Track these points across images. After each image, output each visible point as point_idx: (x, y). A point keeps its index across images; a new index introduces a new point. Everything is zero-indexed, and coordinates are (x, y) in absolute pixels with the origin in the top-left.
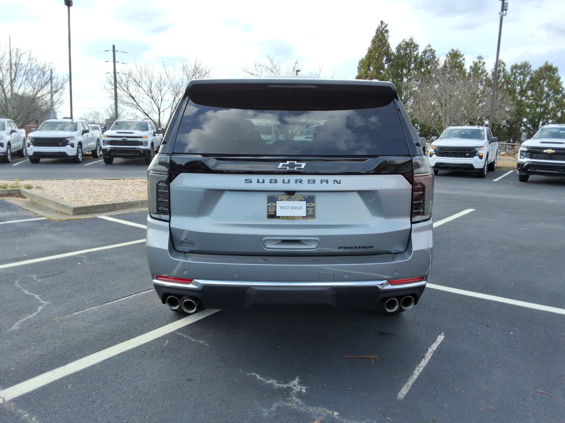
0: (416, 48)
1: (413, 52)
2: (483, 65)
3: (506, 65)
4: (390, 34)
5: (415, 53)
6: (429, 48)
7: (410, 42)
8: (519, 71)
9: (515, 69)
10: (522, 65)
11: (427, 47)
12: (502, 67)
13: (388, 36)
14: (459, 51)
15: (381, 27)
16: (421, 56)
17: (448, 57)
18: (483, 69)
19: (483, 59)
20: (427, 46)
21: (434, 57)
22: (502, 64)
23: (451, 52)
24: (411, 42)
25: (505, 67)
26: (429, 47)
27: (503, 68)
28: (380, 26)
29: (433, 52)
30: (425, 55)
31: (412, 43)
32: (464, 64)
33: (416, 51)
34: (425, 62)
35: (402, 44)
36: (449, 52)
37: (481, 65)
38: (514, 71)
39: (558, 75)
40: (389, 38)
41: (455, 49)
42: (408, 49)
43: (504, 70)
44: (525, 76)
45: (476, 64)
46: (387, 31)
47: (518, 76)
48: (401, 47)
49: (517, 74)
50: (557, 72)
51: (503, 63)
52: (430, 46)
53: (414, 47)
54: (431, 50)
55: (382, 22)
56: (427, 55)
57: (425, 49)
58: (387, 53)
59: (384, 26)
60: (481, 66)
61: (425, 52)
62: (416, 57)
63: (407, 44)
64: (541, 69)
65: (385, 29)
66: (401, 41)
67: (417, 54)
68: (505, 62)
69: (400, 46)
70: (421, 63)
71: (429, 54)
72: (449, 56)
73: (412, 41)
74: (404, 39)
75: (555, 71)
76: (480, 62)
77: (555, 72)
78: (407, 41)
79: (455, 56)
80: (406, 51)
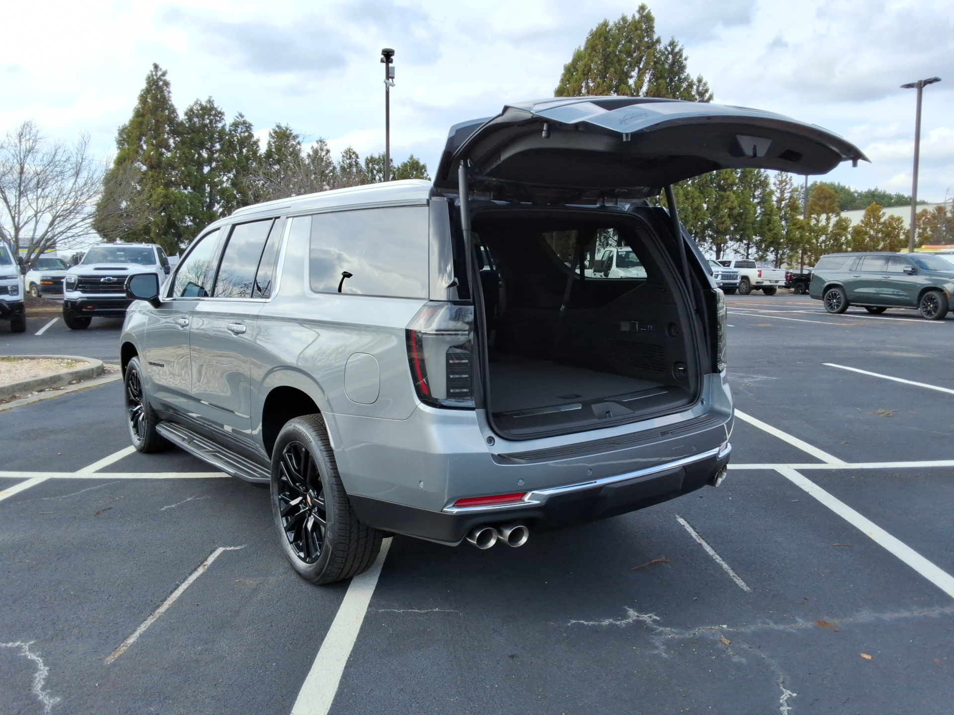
0: (220, 117)
1: (215, 123)
2: (327, 154)
3: (359, 156)
4: (172, 88)
5: (220, 125)
6: (241, 120)
7: (208, 106)
8: (377, 167)
9: (371, 164)
10: (379, 158)
11: (237, 117)
12: (354, 160)
13: (169, 92)
14: (291, 129)
15: (156, 75)
16: (230, 131)
17: (273, 137)
18: (328, 160)
19: (326, 145)
20: (238, 115)
21: (251, 136)
22: (353, 154)
23: (277, 129)
24: (210, 106)
25: (358, 160)
26: (240, 118)
27: (355, 162)
28: (154, 73)
29: (248, 127)
30: (235, 131)
31: (212, 108)
32: (300, 150)
33: (220, 121)
34: (238, 142)
35: (195, 108)
36: (274, 130)
37: (324, 153)
38: (370, 165)
39: (428, 175)
40: (170, 95)
41: (283, 125)
42: (206, 117)
43: (357, 164)
45: (316, 152)
46: (167, 84)
48: (193, 112)
49: (375, 172)
50: (425, 171)
51: (354, 153)
52: (242, 116)
53: (215, 115)
54: (245, 123)
55: (156, 67)
56: (239, 130)
57: (235, 120)
58: (171, 119)
59: (159, 73)
60: (324, 156)
61: (236, 125)
62: (222, 131)
63: (203, 108)
64: (405, 165)
65: (163, 78)
66: (192, 103)
67: (223, 127)
68: (357, 153)
69: (191, 110)
70: (231, 143)
71: (242, 129)
72: (273, 135)
73: (212, 104)
74: (197, 100)
75: (423, 169)
76: (322, 150)
77: (423, 171)
78: (204, 104)
79: (282, 136)
80: (203, 120)
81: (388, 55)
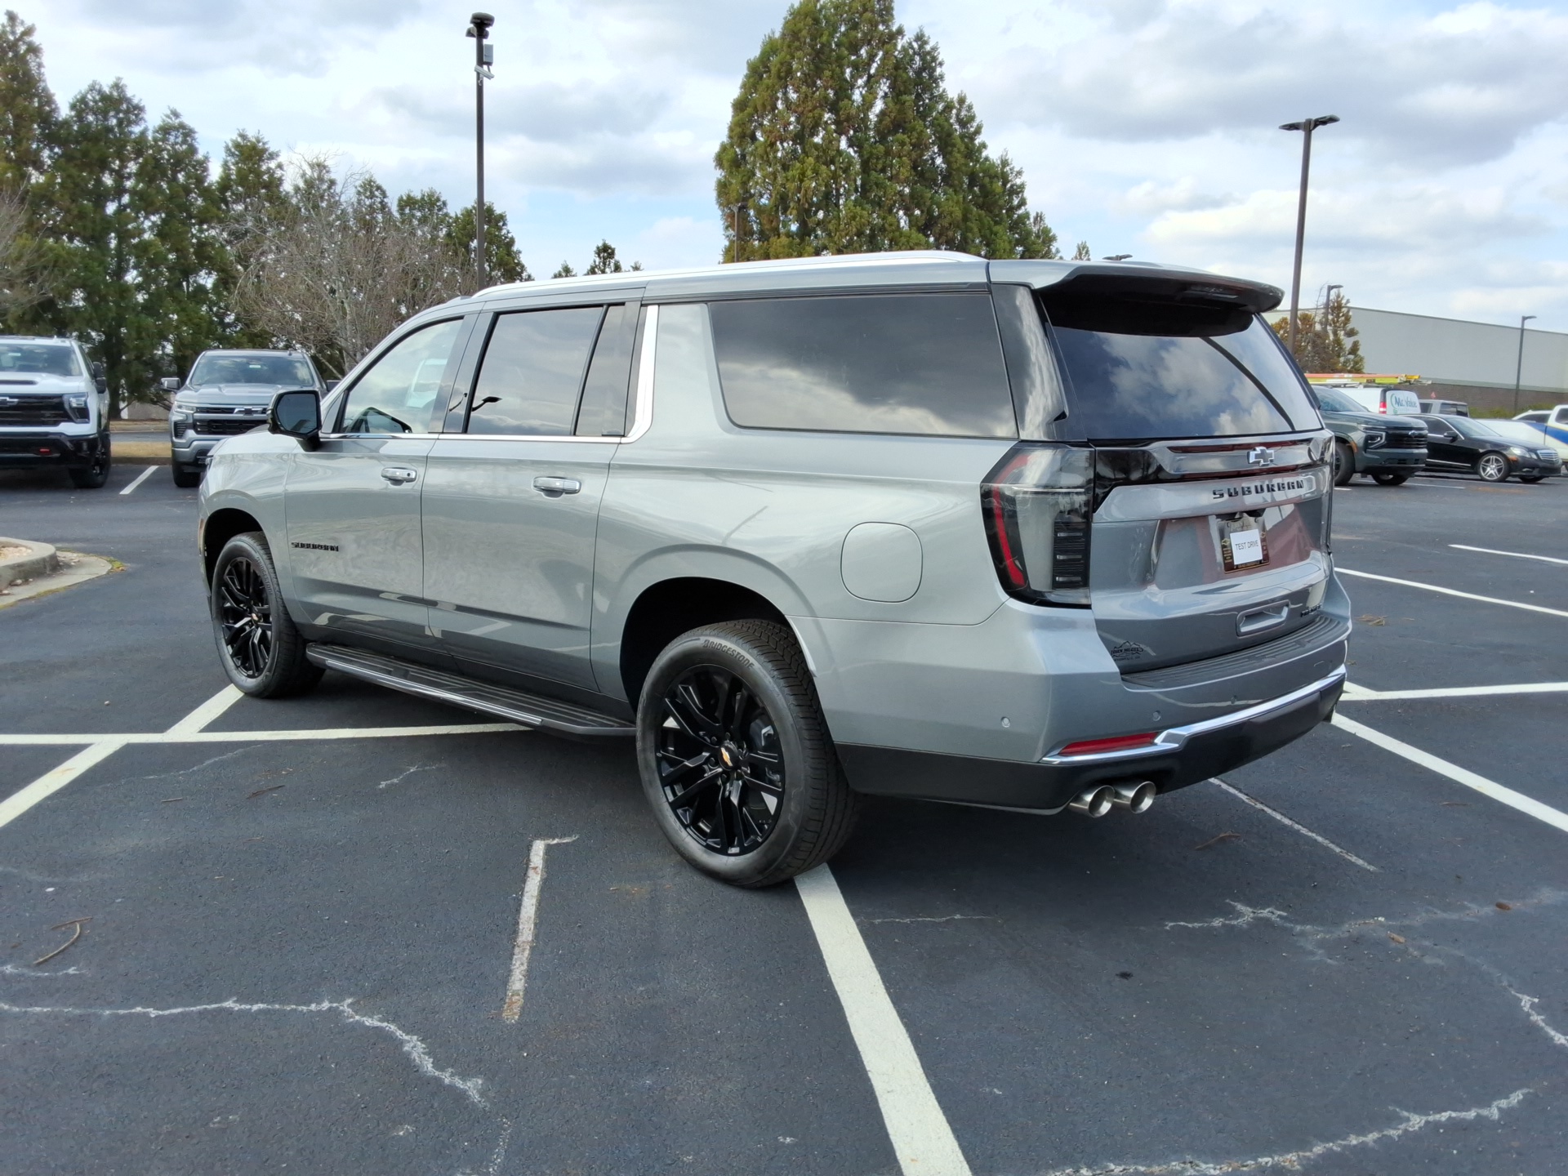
0: (137, 116)
1: (127, 126)
2: (330, 188)
3: (388, 193)
5: (136, 130)
6: (176, 122)
7: (115, 94)
8: (419, 214)
9: (408, 208)
10: (423, 199)
11: (168, 116)
12: (379, 200)
13: (40, 65)
14: (265, 140)
15: (13, 33)
16: (155, 140)
17: (233, 155)
18: (333, 197)
19: (328, 172)
20: (169, 112)
21: (192, 150)
22: (377, 190)
23: (239, 140)
24: (119, 95)
25: (385, 200)
26: (173, 119)
27: (381, 203)
28: (8, 29)
29: (188, 133)
30: (164, 140)
31: (123, 99)
32: (280, 180)
33: (136, 123)
34: (168, 160)
35: (89, 97)
36: (233, 141)
37: (325, 186)
38: (407, 211)
39: (508, 232)
40: (43, 70)
41: (251, 134)
42: (112, 113)
43: (384, 206)
44: (435, 228)
45: (310, 184)
46: (34, 50)
47: (419, 225)
48: (86, 104)
49: (416, 222)
50: (504, 224)
51: (379, 188)
52: (176, 115)
53: (127, 112)
54: (182, 126)
55: (12, 17)
56: (172, 139)
57: (164, 121)
58: (45, 117)
59: (19, 30)
60: (325, 190)
61: (165, 130)
62: (141, 141)
63: (106, 98)
64: (468, 213)
65: (27, 39)
66: (84, 88)
67: (143, 133)
68: (384, 188)
69: (83, 100)
70: (157, 162)
71: (176, 137)
72: (233, 150)
73: (123, 91)
74: (95, 82)
75: (499, 221)
76: (321, 179)
77: (501, 224)
78: (107, 90)
79: (250, 154)
80: (106, 118)
81: (481, 24)
